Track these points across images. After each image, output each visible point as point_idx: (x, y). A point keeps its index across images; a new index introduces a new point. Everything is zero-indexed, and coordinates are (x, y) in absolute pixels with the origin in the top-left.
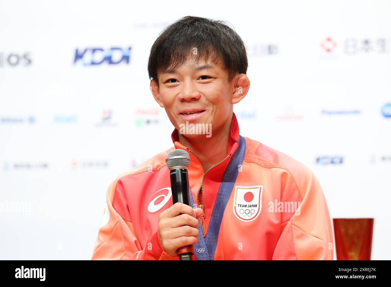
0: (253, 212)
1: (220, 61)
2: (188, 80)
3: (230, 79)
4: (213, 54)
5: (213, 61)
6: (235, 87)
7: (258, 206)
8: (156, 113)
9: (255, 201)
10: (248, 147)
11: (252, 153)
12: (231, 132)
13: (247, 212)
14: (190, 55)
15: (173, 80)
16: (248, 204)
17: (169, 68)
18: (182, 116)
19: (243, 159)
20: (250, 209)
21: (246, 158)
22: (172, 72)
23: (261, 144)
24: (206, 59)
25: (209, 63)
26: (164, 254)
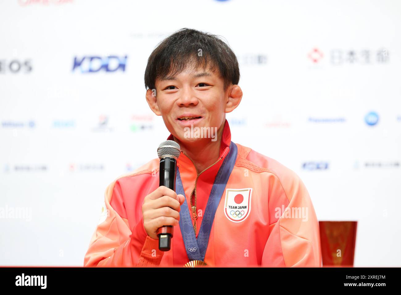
0: (242, 213)
1: (217, 70)
2: (186, 86)
3: (225, 88)
4: (210, 64)
5: (211, 69)
6: (229, 97)
7: (247, 207)
8: (151, 119)
9: (245, 203)
10: (239, 153)
11: (243, 158)
12: (223, 137)
13: (238, 213)
14: (190, 62)
15: (172, 87)
16: (238, 205)
17: (169, 76)
18: (179, 122)
19: (235, 164)
20: (240, 210)
21: (237, 163)
22: (172, 79)
23: (252, 150)
24: (204, 68)
25: (207, 71)
26: (148, 238)
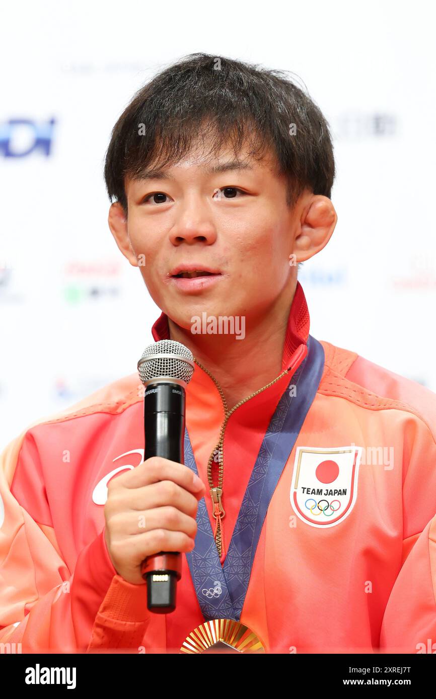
0: (335, 505)
1: (270, 156)
2: (192, 194)
3: (292, 201)
4: (252, 138)
5: (253, 153)
6: (301, 225)
7: (348, 492)
8: (114, 271)
9: (342, 481)
10: (329, 363)
11: (338, 375)
12: (292, 322)
13: (323, 505)
14: (200, 137)
15: (160, 197)
16: (324, 487)
17: (150, 168)
19: (317, 387)
20: (330, 498)
21: (324, 386)
22: (157, 176)
24: (237, 150)
25: (243, 156)
26: (117, 582)
